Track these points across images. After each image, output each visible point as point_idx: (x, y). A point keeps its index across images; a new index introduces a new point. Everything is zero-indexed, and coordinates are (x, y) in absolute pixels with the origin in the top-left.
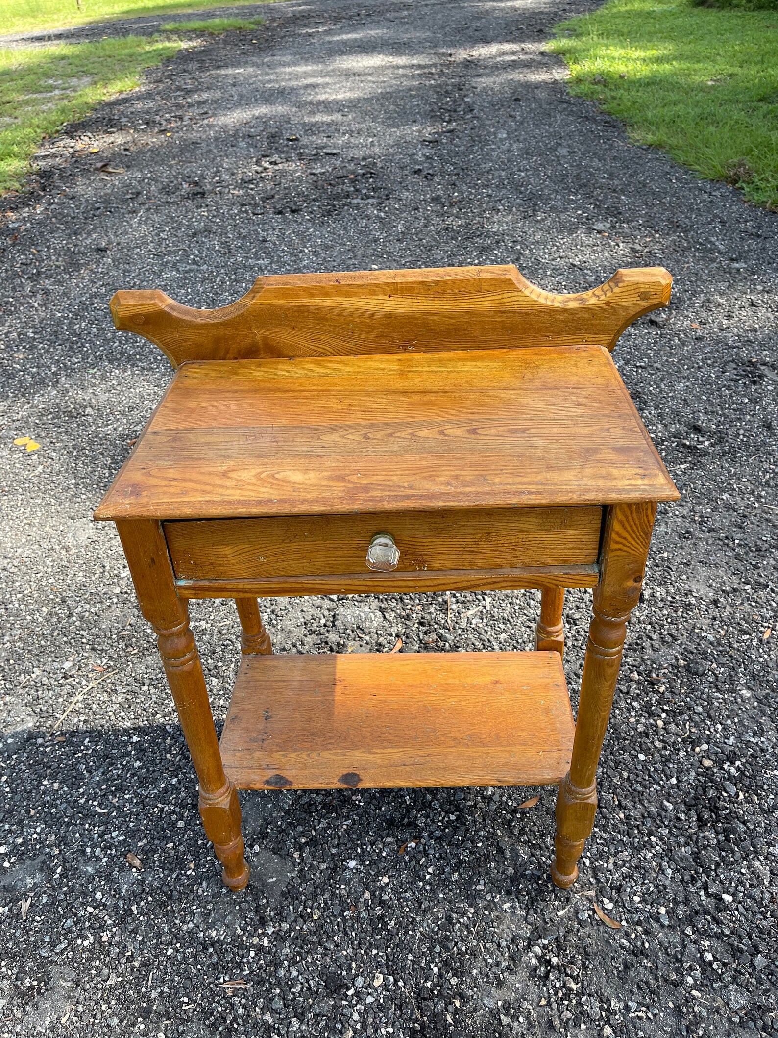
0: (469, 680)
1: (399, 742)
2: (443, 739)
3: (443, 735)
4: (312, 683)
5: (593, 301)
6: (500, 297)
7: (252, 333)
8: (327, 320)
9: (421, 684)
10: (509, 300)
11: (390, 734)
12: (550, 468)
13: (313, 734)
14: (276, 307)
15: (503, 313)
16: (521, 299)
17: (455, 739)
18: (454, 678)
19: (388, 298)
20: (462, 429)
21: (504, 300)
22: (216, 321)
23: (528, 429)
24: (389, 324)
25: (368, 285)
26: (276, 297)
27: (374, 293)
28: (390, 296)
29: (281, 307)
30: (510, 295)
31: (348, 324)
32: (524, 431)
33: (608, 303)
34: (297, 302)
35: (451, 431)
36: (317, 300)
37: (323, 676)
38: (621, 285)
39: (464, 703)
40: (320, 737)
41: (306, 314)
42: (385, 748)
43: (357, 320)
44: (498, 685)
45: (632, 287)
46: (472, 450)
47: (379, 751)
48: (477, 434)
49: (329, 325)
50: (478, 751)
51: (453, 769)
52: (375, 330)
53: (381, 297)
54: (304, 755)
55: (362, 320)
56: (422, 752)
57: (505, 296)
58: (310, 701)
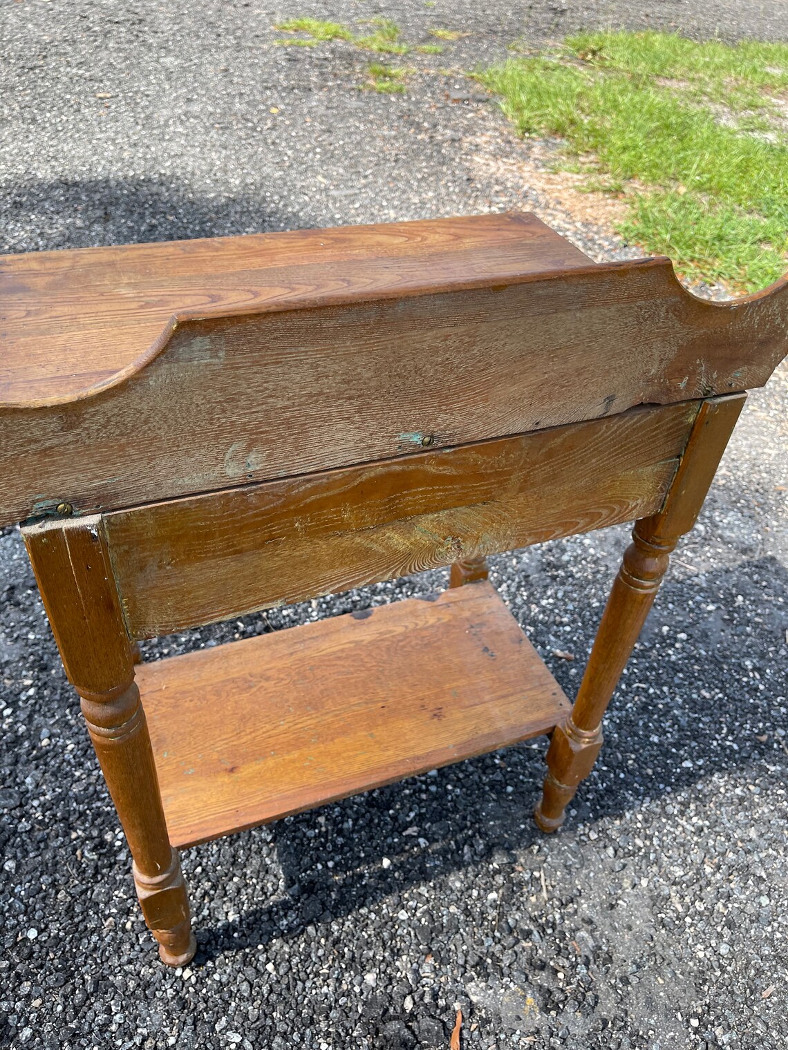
0: (271, 762)
1: (329, 660)
2: (282, 676)
3: (283, 679)
4: (467, 703)
9: (332, 740)
11: (343, 666)
12: (111, 264)
17: (268, 679)
18: (293, 761)
20: (230, 301)
23: (142, 307)
32: (147, 305)
35: (244, 297)
37: (460, 715)
39: (268, 727)
40: (417, 644)
42: (342, 650)
44: (229, 766)
46: (209, 277)
47: (347, 646)
48: (209, 296)
50: (238, 672)
51: (261, 646)
54: (421, 624)
56: (300, 655)
58: (454, 680)
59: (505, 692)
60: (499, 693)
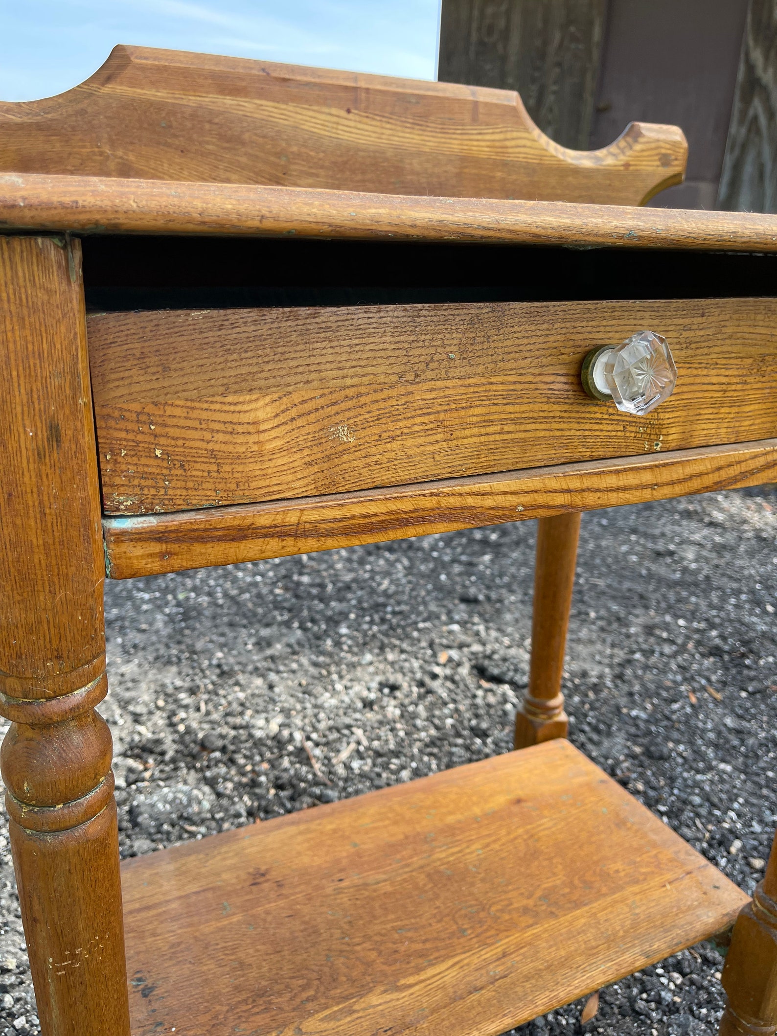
0: (477, 810)
1: (437, 949)
2: (506, 917)
3: (502, 911)
4: (210, 895)
5: (610, 161)
6: (501, 136)
7: (101, 154)
8: (243, 144)
9: (407, 837)
10: (513, 143)
11: (411, 940)
13: (262, 993)
14: (152, 104)
15: (505, 164)
16: (528, 143)
17: (526, 910)
18: (451, 813)
19: (343, 113)
21: (508, 143)
22: (26, 119)
24: (345, 163)
25: (315, 84)
26: (154, 84)
27: (324, 102)
28: (349, 111)
29: (159, 107)
30: (515, 134)
31: (278, 155)
33: (627, 165)
34: (192, 101)
36: (228, 101)
37: (225, 876)
38: (641, 140)
39: (496, 846)
40: (280, 994)
41: (207, 126)
42: (419, 970)
43: (295, 149)
44: (524, 804)
45: (653, 145)
47: (411, 980)
49: (246, 154)
50: (577, 918)
51: (562, 965)
52: (322, 172)
53: (334, 111)
55: (303, 150)
56: (488, 953)
57: (509, 135)
58: (221, 929)
59: (144, 915)
60: (152, 913)
